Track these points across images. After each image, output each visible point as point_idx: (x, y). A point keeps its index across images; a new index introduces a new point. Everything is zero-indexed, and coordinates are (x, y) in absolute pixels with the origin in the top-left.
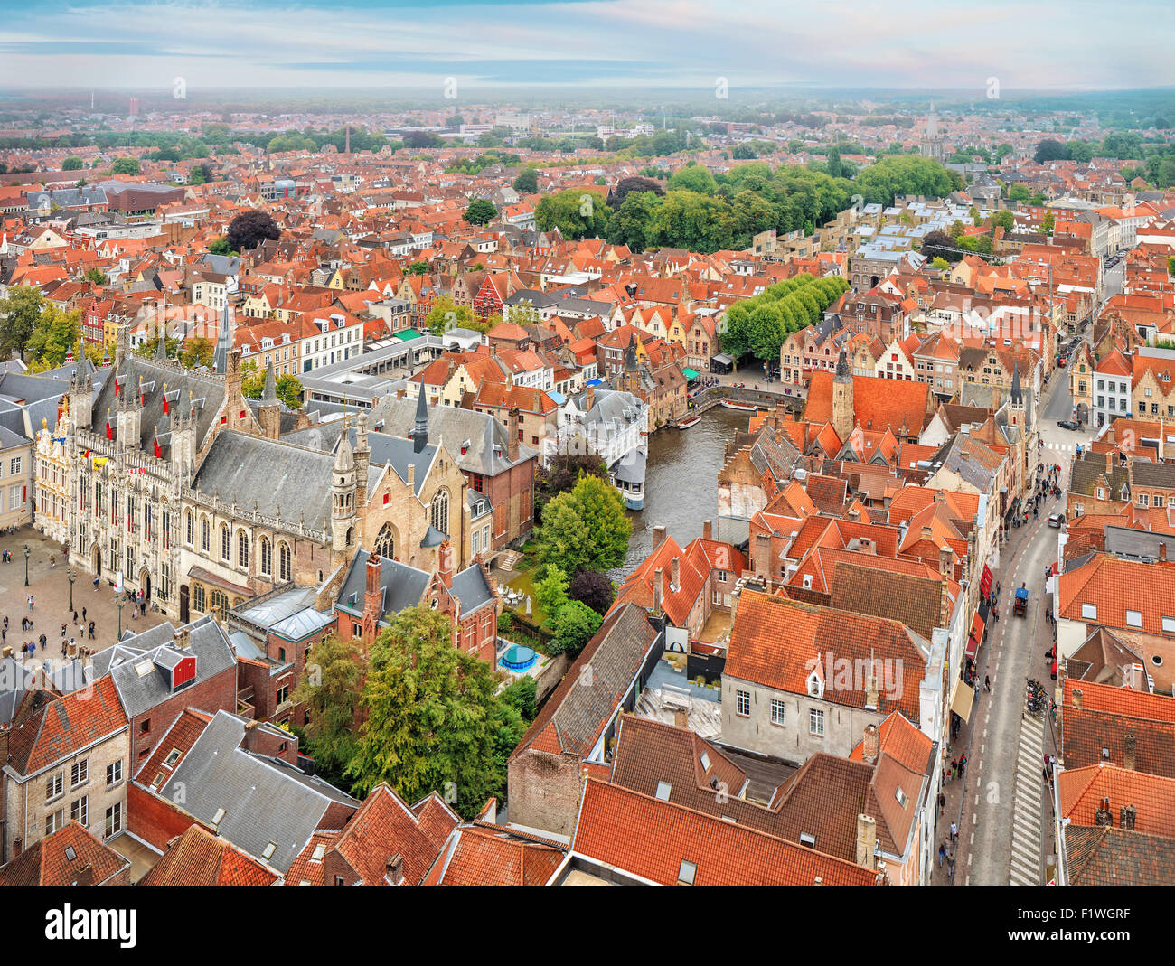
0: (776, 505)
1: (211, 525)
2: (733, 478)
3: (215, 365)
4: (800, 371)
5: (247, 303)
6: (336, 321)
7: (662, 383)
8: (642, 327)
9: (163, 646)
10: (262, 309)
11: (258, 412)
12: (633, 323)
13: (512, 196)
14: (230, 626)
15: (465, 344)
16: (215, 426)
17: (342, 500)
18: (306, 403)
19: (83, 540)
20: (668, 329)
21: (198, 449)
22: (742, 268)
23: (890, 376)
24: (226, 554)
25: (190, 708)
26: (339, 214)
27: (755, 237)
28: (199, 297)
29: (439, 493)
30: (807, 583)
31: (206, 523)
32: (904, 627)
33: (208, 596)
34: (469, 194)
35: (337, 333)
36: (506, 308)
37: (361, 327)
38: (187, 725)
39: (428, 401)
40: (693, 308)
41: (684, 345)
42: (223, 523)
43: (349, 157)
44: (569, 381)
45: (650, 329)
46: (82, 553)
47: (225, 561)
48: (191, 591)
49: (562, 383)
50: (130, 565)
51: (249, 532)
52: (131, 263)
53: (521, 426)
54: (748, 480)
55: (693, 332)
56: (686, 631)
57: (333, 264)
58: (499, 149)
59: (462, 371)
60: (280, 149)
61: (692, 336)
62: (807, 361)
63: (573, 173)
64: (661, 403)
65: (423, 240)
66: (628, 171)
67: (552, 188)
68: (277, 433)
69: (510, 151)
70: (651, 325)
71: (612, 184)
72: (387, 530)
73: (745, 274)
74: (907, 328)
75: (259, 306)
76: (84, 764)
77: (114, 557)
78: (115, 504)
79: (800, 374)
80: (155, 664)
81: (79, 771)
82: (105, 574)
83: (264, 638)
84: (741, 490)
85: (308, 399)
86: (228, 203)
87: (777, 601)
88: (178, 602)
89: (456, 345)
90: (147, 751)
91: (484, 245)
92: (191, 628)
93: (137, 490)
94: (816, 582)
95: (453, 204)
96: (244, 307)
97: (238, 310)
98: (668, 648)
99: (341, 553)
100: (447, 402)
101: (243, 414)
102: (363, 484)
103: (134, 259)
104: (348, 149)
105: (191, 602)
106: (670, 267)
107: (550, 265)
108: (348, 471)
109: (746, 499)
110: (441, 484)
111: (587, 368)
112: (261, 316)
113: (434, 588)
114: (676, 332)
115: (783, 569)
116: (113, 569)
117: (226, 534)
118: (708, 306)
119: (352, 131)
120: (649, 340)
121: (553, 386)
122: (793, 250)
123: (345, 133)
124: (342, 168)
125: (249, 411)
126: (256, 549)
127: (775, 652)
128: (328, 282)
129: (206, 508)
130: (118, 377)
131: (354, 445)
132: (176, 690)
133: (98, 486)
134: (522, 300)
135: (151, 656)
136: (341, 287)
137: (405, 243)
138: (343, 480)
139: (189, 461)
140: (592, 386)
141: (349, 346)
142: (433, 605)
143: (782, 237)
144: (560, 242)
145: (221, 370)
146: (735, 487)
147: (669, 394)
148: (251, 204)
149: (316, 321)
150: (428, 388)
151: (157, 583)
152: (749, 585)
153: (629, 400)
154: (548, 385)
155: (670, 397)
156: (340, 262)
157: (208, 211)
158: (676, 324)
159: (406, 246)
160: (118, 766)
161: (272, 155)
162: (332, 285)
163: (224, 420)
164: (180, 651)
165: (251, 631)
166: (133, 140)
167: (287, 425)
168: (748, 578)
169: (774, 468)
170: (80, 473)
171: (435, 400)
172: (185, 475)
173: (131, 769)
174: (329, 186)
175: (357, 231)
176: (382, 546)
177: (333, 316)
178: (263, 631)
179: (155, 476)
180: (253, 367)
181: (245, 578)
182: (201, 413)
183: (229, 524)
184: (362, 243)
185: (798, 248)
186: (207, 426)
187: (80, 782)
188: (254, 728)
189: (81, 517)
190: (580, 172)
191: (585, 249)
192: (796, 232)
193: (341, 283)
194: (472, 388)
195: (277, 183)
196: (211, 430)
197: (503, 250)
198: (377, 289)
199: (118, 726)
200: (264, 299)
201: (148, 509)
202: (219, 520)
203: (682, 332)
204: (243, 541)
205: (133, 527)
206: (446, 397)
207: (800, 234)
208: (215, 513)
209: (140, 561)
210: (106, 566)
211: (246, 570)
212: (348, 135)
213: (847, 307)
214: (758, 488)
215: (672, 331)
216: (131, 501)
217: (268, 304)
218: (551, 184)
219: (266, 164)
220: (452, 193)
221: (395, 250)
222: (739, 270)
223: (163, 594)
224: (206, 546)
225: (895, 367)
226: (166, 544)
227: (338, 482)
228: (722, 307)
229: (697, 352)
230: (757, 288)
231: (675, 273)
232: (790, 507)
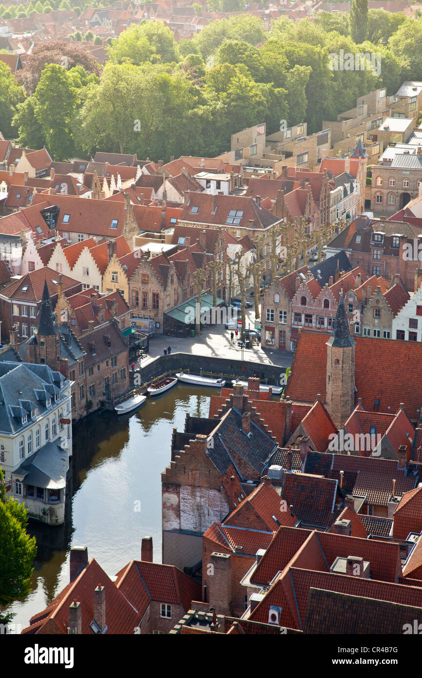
0: (240, 513)
2: (182, 479)
4: (287, 330)
7: (93, 351)
8: (65, 271)
12: (52, 265)
20: (103, 274)
22: (214, 185)
27: (234, 137)
30: (273, 617)
40: (139, 243)
41: (126, 296)
45: (76, 274)
54: (203, 481)
55: (138, 278)
61: (137, 285)
62: (298, 316)
64: (91, 378)
70: (78, 269)
71: (25, 52)
73: (218, 193)
79: (289, 335)
84: (194, 495)
94: (286, 615)
106: (109, 183)
109: (199, 507)
114: (115, 278)
115: (244, 599)
118: (162, 239)
120: (74, 289)
122: (288, 155)
143: (274, 137)
146: (185, 492)
147: (103, 365)
152: (194, 620)
153: (44, 375)
155: (105, 369)
158: (114, 266)
168: (193, 612)
169: (240, 464)
185: (296, 152)
203: (122, 278)
213: (358, 240)
214: (217, 493)
215: (108, 276)
222: (209, 187)
225: (419, 324)
228: (182, 241)
229: (145, 307)
230: (232, 213)
231: (115, 192)
232: (258, 517)
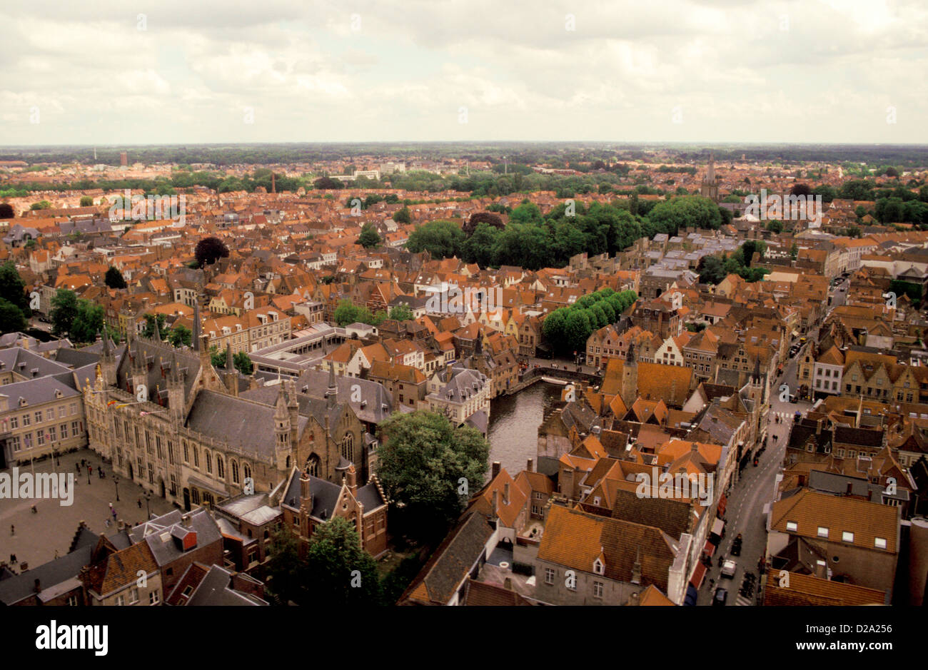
0: (578, 450)
1: (199, 450)
2: (548, 431)
3: (193, 346)
4: (600, 357)
5: (211, 303)
6: (271, 316)
7: (500, 364)
8: (487, 323)
9: (176, 525)
10: (221, 307)
11: (224, 378)
12: (480, 321)
13: (392, 226)
14: (216, 515)
15: (362, 334)
16: (196, 386)
17: (282, 438)
18: (254, 373)
19: (120, 458)
20: (505, 326)
21: (186, 401)
22: (561, 282)
23: (666, 363)
24: (210, 469)
25: (196, 563)
26: (270, 239)
28: (179, 297)
29: (347, 435)
30: (597, 502)
31: (195, 450)
32: (661, 532)
33: (201, 495)
34: (362, 225)
36: (389, 309)
37: (289, 320)
38: (194, 572)
39: (337, 373)
40: (524, 311)
41: (517, 337)
42: (206, 450)
43: (276, 196)
44: (434, 361)
46: (120, 465)
47: (210, 474)
48: (190, 492)
49: (430, 363)
50: (151, 474)
51: (223, 457)
52: (133, 274)
53: (401, 392)
54: (559, 433)
55: (523, 328)
56: (513, 530)
57: (268, 275)
59: (360, 352)
60: (226, 190)
61: (524, 332)
62: (605, 350)
63: (437, 208)
64: (499, 378)
65: (330, 259)
68: (236, 392)
69: (391, 192)
71: (467, 217)
72: (313, 457)
73: (563, 286)
74: (680, 327)
75: (219, 304)
77: (141, 469)
78: (137, 435)
79: (600, 360)
80: (172, 536)
81: (133, 595)
82: (136, 479)
83: (238, 522)
84: (554, 440)
85: (256, 370)
86: (193, 231)
87: (576, 513)
88: (183, 498)
89: (355, 335)
90: (171, 587)
91: (373, 262)
92: (192, 514)
93: (150, 427)
94: (603, 501)
95: (350, 231)
96: (210, 306)
97: (206, 307)
99: (284, 472)
100: (350, 374)
101: (213, 379)
102: (295, 428)
103: (134, 271)
104: (274, 191)
105: (191, 498)
106: (508, 280)
107: (421, 278)
108: (285, 419)
109: (557, 446)
110: (347, 429)
111: (447, 353)
112: (221, 312)
113: (345, 496)
115: (581, 492)
116: (141, 475)
117: (208, 456)
118: (535, 309)
119: (277, 177)
120: (492, 333)
121: (424, 366)
122: (599, 268)
123: (271, 180)
124: (270, 205)
125: (217, 376)
126: (228, 466)
128: (265, 288)
129: (194, 439)
130: (130, 351)
131: (287, 400)
132: (187, 550)
133: (126, 423)
134: (401, 303)
135: (169, 530)
136: (274, 292)
137: (317, 261)
138: (281, 425)
139: (181, 409)
140: (450, 365)
141: (282, 333)
142: (345, 507)
143: (592, 259)
144: (427, 261)
145: (196, 349)
146: (550, 438)
147: (506, 372)
149: (259, 316)
150: (336, 365)
151: (168, 486)
152: (556, 502)
153: (477, 376)
154: (420, 364)
155: (507, 374)
156: (273, 274)
158: (511, 322)
159: (318, 263)
160: (156, 592)
161: (222, 196)
162: (268, 291)
163: (201, 382)
164: (186, 528)
165: (230, 519)
167: (244, 386)
168: (555, 497)
169: (578, 425)
170: (113, 415)
171: (341, 372)
172: (179, 418)
173: (164, 595)
174: (263, 219)
175: (284, 252)
176: (310, 468)
177: (269, 313)
178: (237, 519)
179: (160, 418)
181: (224, 486)
182: (187, 378)
183: (210, 451)
184: (287, 260)
185: (603, 267)
186: (191, 387)
188: (236, 575)
189: (117, 444)
190: (442, 208)
191: (446, 266)
192: (602, 255)
193: (274, 289)
194: (367, 365)
195: (226, 215)
196: (194, 389)
197: (387, 267)
198: (299, 294)
199: (153, 571)
200: (223, 299)
201: (158, 439)
202: (204, 448)
203: (515, 328)
204: (220, 462)
205: (150, 450)
206: (349, 371)
207: (605, 257)
208: (201, 443)
209: (157, 471)
210: (136, 474)
211: (224, 480)
212: (274, 181)
213: (637, 312)
215: (508, 327)
216: (147, 434)
217: (225, 304)
218: (421, 216)
219: (217, 202)
221: (310, 265)
222: (558, 282)
223: (173, 493)
224: (197, 464)
225: (669, 356)
226: (172, 462)
227: (278, 426)
228: (545, 310)
229: (527, 343)
230: (571, 297)
231: (511, 285)
232: (588, 452)
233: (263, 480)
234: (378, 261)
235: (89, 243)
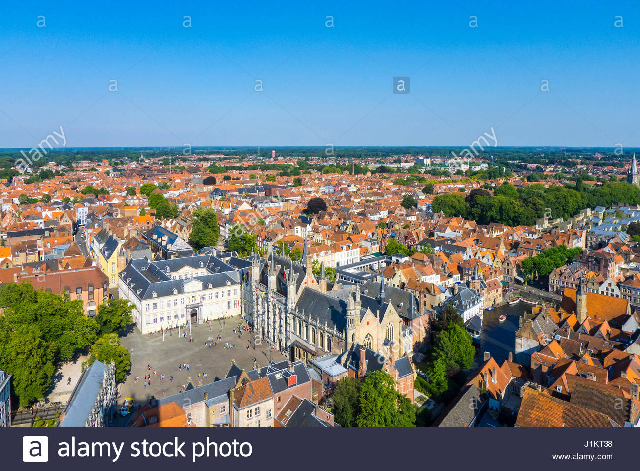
0: (544, 350)
1: (302, 325)
2: (523, 335)
4: (559, 287)
5: (315, 236)
6: (349, 246)
8: (481, 259)
9: (285, 369)
10: (320, 239)
11: (319, 282)
12: (477, 257)
13: (422, 196)
14: (309, 366)
15: (401, 260)
16: (303, 285)
17: (351, 321)
18: (337, 280)
20: (493, 261)
21: (297, 295)
23: (607, 294)
25: (295, 395)
26: (350, 201)
27: (538, 220)
28: (297, 233)
29: (390, 324)
30: (559, 389)
31: (300, 324)
32: (609, 418)
33: (301, 353)
34: (403, 194)
35: (348, 251)
36: (419, 246)
37: (359, 249)
38: (293, 401)
39: (385, 284)
40: (505, 252)
41: (501, 270)
42: (306, 325)
43: (354, 176)
44: (447, 281)
45: (485, 261)
46: (258, 329)
47: (307, 340)
48: (295, 350)
49: (444, 282)
50: (274, 336)
51: (315, 330)
53: (424, 299)
54: (531, 336)
55: (505, 264)
56: (498, 401)
57: (348, 222)
58: (417, 174)
59: (400, 272)
60: (327, 172)
61: (505, 266)
62: (563, 283)
63: (449, 186)
65: (384, 214)
66: (476, 186)
67: (440, 193)
68: (325, 291)
69: (421, 176)
70: (485, 259)
71: (468, 192)
72: (368, 336)
73: (532, 238)
74: (617, 270)
75: (319, 238)
76: (259, 408)
78: (268, 311)
79: (559, 289)
80: (283, 376)
81: (257, 410)
82: (266, 339)
83: (321, 373)
84: (527, 341)
85: (338, 278)
86: (307, 195)
87: (543, 395)
88: (291, 353)
89: (398, 261)
90: (280, 408)
91: (410, 217)
92: (295, 364)
95: (396, 198)
96: (314, 238)
97: (311, 239)
98: (490, 408)
99: (350, 343)
100: (394, 285)
101: (313, 282)
102: (358, 316)
104: (353, 173)
105: (296, 354)
106: (495, 232)
107: (439, 228)
108: (353, 310)
109: (529, 345)
110: (391, 320)
111: (455, 276)
112: (320, 242)
113: (386, 363)
114: (498, 264)
115: (547, 381)
116: (268, 336)
117: (307, 329)
120: (484, 266)
121: (440, 283)
122: (557, 227)
123: (352, 166)
124: (352, 182)
125: (315, 280)
126: (318, 337)
127: (542, 419)
128: (345, 230)
129: (300, 318)
132: (290, 387)
134: (426, 243)
135: (281, 372)
136: (350, 232)
137: (376, 215)
138: (351, 313)
139: (293, 298)
140: (457, 284)
141: (354, 257)
143: (551, 221)
144: (443, 218)
146: (524, 339)
148: (316, 195)
149: (341, 245)
150: (385, 279)
152: (529, 386)
153: (474, 293)
154: (437, 282)
156: (350, 221)
157: (300, 197)
158: (497, 259)
159: (377, 216)
160: (270, 412)
161: (324, 175)
162: (347, 231)
163: (306, 283)
164: (291, 372)
165: (316, 368)
166: (273, 167)
167: (330, 288)
168: (529, 382)
169: (544, 332)
171: (388, 284)
172: (292, 304)
173: (274, 414)
174: (346, 189)
175: (357, 208)
176: (366, 343)
177: (347, 244)
178: (321, 370)
179: (281, 302)
180: (317, 262)
181: (314, 348)
182: (298, 280)
183: (308, 326)
184: (359, 214)
185: (560, 227)
187: (258, 415)
188: (318, 407)
190: (453, 186)
191: (454, 221)
192: (559, 219)
193: (351, 230)
194: (404, 280)
196: (301, 286)
197: (418, 220)
198: (365, 234)
199: (270, 397)
200: (321, 235)
202: (304, 323)
203: (500, 263)
204: (313, 333)
205: (274, 322)
206: (393, 283)
207: (561, 220)
208: (303, 320)
210: (265, 335)
211: (315, 344)
212: (354, 167)
213: (585, 258)
214: (536, 341)
215: (495, 262)
217: (322, 238)
218: (440, 191)
219: (322, 179)
220: (396, 193)
221: (373, 217)
222: (529, 236)
223: (285, 349)
224: (300, 333)
225: (610, 290)
227: (349, 314)
228: (520, 253)
229: (508, 274)
231: (497, 235)
232: (552, 352)
233: (338, 347)
234: (413, 217)
235: (252, 199)
